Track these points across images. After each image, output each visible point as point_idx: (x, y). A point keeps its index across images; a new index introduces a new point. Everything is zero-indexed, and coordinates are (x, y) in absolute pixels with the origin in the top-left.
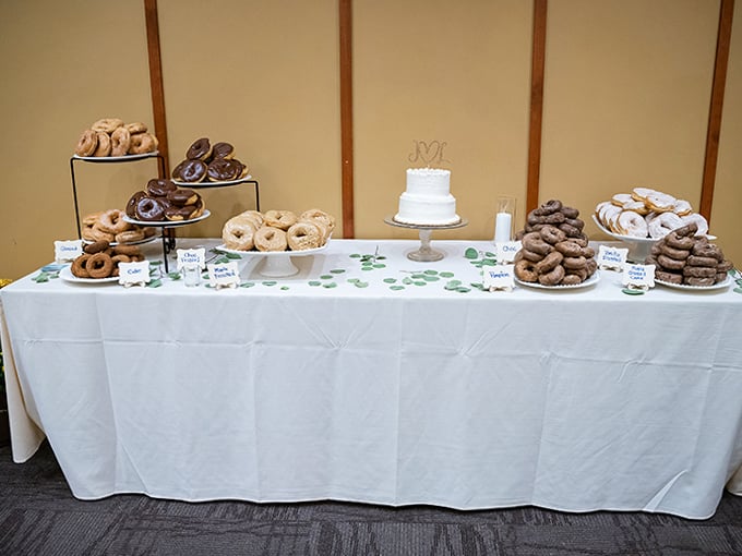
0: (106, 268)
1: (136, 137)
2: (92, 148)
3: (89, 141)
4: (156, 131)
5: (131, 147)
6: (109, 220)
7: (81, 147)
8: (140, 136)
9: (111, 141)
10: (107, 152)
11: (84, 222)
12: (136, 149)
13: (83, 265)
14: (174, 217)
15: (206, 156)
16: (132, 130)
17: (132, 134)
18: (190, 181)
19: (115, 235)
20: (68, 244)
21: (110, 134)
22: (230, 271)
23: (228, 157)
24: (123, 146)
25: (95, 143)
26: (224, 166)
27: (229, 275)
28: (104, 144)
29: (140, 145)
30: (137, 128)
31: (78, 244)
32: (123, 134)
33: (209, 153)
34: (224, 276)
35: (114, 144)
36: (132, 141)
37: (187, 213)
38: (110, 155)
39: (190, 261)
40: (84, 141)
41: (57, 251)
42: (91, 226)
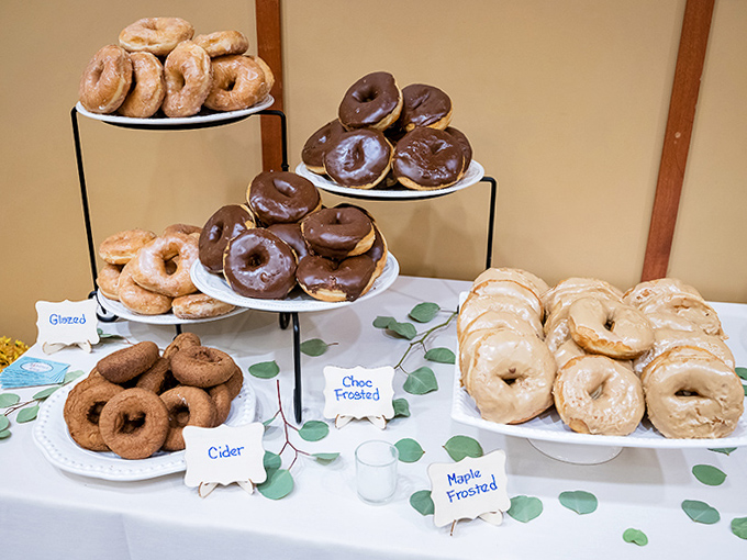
0: (152, 431)
1: (223, 66)
2: (118, 96)
3: (110, 75)
4: (260, 42)
5: (212, 92)
6: (159, 264)
7: (92, 88)
8: (234, 64)
9: (163, 75)
10: (152, 107)
11: (104, 256)
12: (224, 98)
13: (93, 414)
14: (322, 293)
15: (389, 120)
16: (214, 48)
17: (215, 58)
18: (351, 183)
19: (172, 299)
20: (67, 308)
21: (162, 57)
22: (485, 479)
23: (440, 126)
24: (195, 92)
25: (125, 81)
26: (435, 148)
27: (484, 488)
28: (148, 84)
29: (231, 86)
30: (226, 44)
31: (89, 308)
32: (192, 58)
33: (397, 112)
34: (470, 492)
35: (171, 84)
36: (214, 76)
37: (355, 281)
38: (160, 113)
39: (358, 396)
40: (99, 73)
41: (42, 323)
42: (119, 267)
